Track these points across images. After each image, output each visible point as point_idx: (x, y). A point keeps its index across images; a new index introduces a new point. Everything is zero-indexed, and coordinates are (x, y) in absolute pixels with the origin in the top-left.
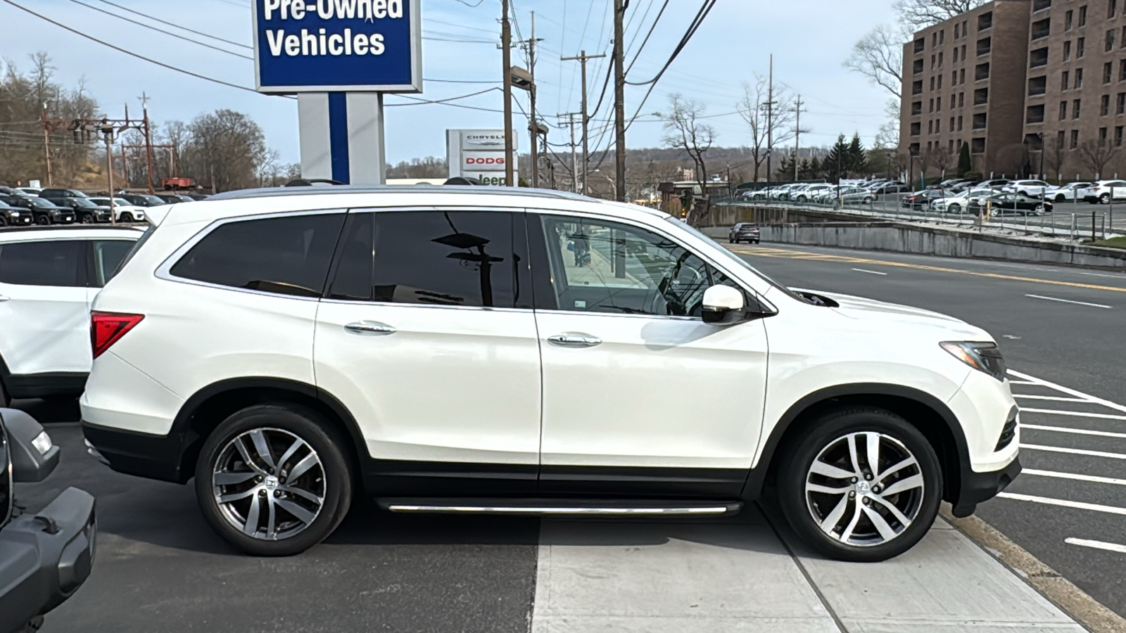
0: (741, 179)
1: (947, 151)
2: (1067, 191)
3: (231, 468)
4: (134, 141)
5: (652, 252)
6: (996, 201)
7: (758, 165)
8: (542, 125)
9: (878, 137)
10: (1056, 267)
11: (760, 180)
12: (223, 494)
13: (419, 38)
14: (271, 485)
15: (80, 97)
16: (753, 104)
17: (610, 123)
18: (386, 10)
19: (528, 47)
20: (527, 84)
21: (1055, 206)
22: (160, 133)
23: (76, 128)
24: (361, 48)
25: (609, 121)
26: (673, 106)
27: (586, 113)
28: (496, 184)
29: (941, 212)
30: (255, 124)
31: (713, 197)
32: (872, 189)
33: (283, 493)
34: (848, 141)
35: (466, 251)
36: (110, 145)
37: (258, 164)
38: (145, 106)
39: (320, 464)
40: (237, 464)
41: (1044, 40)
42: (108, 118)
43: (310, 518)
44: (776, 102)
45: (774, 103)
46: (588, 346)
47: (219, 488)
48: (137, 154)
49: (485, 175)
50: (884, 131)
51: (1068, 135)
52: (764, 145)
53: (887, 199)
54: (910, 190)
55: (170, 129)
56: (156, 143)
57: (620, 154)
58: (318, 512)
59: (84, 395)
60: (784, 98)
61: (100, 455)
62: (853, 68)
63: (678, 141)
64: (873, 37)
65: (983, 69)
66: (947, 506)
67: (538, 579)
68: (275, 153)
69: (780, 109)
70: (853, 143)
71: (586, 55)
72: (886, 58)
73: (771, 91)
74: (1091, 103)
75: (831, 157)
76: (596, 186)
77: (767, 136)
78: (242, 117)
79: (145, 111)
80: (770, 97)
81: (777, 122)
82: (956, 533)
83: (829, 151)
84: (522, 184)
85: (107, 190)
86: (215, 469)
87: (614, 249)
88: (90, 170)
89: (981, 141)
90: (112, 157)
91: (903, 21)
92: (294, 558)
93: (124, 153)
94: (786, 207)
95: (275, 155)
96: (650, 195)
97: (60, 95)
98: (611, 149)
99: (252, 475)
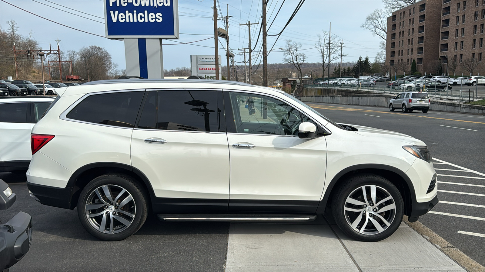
0: (317, 76)
1: (406, 63)
2: (458, 81)
3: (93, 202)
4: (54, 59)
5: (278, 108)
6: (427, 85)
7: (324, 70)
8: (232, 53)
9: (376, 58)
10: (454, 113)
11: (325, 77)
12: (90, 214)
13: (177, 15)
14: (112, 210)
15: (30, 40)
16: (322, 44)
17: (261, 53)
18: (163, 2)
19: (225, 19)
20: (225, 36)
21: (453, 87)
22: (65, 56)
23: (28, 54)
24: (152, 19)
25: (260, 52)
26: (288, 45)
27: (250, 48)
28: (212, 79)
29: (404, 90)
30: (107, 52)
31: (305, 84)
32: (373, 80)
33: (117, 213)
34: (363, 59)
35: (198, 107)
36: (43, 61)
37: (108, 69)
38: (58, 44)
39: (133, 200)
40: (96, 200)
41: (448, 16)
42: (42, 49)
43: (128, 224)
44: (332, 43)
45: (331, 43)
46: (250, 148)
47: (88, 211)
48: (55, 65)
49: (207, 75)
50: (379, 55)
51: (458, 57)
52: (327, 61)
53: (380, 84)
54: (390, 80)
55: (69, 54)
56: (64, 60)
57: (265, 66)
58: (132, 221)
59: (28, 170)
60: (336, 41)
61: (35, 197)
62: (366, 28)
63: (290, 60)
64: (374, 15)
65: (422, 28)
66: (406, 217)
67: (228, 249)
68: (116, 65)
69: (334, 46)
70: (365, 60)
71: (251, 23)
72: (380, 23)
73: (330, 38)
74: (468, 42)
75: (356, 66)
76: (255, 80)
77: (328, 58)
78: (101, 49)
79: (58, 46)
80: (330, 41)
81: (332, 51)
82: (410, 229)
83: (355, 64)
84: (223, 79)
85: (42, 81)
86: (86, 203)
87: (262, 107)
88: (34, 72)
89: (420, 59)
90: (44, 66)
91: (387, 7)
92: (122, 241)
93: (49, 65)
94: (336, 88)
95: (116, 66)
96: (278, 84)
97: (21, 39)
98: (261, 64)
99: (103, 205)
